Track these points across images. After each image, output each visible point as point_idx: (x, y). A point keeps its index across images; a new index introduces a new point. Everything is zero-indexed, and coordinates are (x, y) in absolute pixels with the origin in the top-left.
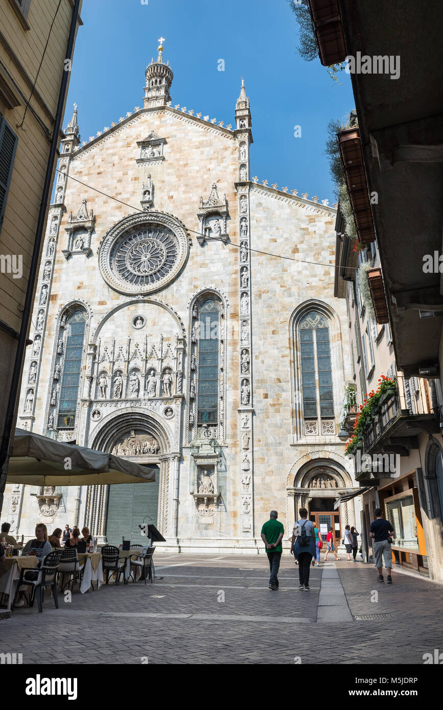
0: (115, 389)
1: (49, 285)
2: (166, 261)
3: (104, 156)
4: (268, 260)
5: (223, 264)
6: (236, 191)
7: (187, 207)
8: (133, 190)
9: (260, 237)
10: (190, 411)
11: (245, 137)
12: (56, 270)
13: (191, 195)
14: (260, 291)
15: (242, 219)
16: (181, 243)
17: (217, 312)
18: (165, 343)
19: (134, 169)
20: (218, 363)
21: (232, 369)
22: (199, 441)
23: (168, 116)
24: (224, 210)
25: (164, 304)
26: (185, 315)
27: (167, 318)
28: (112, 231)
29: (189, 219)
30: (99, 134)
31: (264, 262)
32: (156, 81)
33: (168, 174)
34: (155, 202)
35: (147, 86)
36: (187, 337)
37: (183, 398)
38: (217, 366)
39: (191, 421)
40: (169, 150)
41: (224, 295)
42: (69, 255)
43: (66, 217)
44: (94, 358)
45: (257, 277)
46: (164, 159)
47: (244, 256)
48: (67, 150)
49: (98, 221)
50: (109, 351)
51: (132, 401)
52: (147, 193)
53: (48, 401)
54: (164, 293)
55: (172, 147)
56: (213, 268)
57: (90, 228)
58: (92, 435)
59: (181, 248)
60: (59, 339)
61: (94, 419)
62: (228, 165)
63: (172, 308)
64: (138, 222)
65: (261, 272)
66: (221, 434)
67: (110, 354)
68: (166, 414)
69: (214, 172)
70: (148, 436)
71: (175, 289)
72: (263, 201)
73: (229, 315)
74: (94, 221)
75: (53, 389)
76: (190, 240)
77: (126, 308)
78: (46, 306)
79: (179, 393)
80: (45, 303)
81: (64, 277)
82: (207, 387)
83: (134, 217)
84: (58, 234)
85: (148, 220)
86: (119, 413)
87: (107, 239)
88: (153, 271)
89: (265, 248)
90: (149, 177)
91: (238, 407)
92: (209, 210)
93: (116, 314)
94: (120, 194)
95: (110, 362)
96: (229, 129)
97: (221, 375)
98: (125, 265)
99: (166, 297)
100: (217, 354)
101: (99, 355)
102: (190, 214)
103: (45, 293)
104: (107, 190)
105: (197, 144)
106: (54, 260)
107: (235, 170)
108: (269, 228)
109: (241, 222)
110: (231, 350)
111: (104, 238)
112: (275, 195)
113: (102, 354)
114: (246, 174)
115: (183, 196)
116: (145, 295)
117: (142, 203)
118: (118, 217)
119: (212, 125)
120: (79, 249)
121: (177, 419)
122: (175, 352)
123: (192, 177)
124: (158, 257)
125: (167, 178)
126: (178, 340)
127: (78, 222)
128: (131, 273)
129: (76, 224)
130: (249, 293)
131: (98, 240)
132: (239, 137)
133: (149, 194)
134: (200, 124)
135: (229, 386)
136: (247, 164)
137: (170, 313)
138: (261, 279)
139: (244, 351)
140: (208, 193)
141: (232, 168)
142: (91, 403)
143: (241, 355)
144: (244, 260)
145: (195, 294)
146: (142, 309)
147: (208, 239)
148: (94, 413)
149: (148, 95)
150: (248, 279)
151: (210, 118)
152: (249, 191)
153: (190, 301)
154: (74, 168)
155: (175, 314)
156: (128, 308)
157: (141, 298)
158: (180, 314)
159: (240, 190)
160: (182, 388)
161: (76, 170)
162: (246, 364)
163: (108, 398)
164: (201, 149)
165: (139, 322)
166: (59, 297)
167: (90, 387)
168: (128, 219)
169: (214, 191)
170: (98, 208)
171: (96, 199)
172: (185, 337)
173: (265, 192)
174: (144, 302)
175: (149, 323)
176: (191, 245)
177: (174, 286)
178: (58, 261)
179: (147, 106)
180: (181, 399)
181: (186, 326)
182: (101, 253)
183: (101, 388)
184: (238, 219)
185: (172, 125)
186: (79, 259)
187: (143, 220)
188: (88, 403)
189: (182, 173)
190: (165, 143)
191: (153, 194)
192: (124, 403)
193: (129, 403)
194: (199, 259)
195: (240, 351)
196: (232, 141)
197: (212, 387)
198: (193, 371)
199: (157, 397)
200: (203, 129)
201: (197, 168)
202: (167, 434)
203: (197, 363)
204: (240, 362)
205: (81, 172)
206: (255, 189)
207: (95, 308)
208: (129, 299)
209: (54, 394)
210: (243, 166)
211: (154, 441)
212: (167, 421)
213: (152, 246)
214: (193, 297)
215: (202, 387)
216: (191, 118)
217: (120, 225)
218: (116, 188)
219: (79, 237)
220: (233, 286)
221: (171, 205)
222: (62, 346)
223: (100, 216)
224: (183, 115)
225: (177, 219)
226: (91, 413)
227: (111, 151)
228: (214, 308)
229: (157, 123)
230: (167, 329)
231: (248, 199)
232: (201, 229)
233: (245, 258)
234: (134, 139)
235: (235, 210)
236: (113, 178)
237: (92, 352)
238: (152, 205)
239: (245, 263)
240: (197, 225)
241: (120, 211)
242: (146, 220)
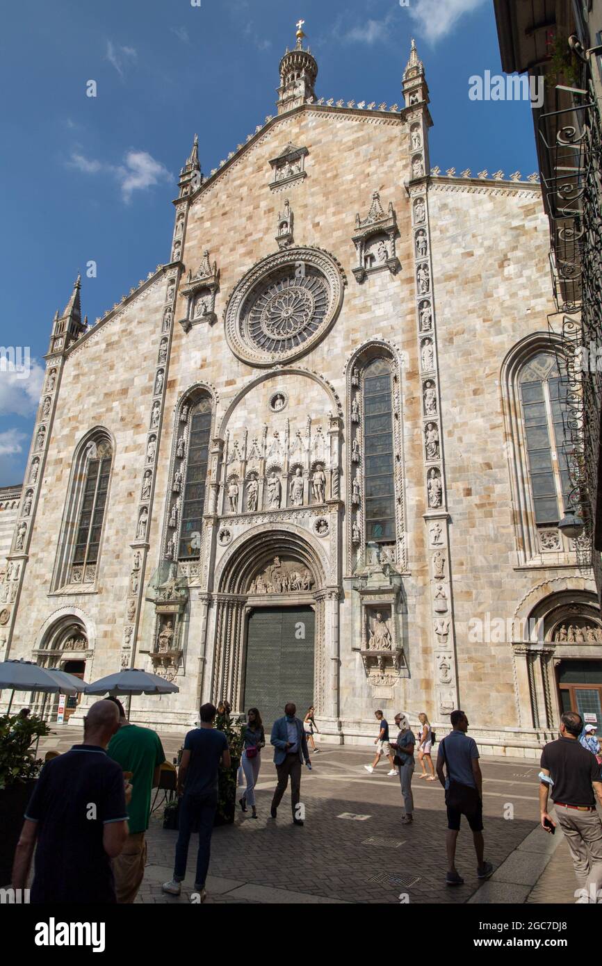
0: (248, 499)
1: (165, 369)
2: (315, 313)
3: (230, 191)
4: (461, 285)
5: (393, 304)
6: (407, 195)
7: (339, 233)
8: (267, 226)
9: (446, 254)
10: (352, 524)
11: (418, 116)
12: (174, 348)
13: (344, 215)
14: (450, 333)
15: (417, 234)
16: (331, 284)
17: (388, 375)
18: (314, 427)
19: (268, 199)
20: (392, 450)
21: (412, 455)
22: (367, 568)
23: (311, 118)
24: (391, 224)
25: (311, 372)
26: (341, 384)
27: (316, 391)
28: (241, 285)
29: (342, 249)
30: (223, 163)
31: (455, 289)
32: (293, 76)
33: (313, 195)
34: (295, 235)
35: (282, 85)
36: (345, 414)
37: (341, 505)
38: (391, 455)
39: (355, 537)
40: (313, 162)
41: (397, 347)
42: (188, 328)
43: (185, 279)
44: (221, 458)
45: (446, 313)
46: (305, 176)
47: (423, 286)
48: (186, 193)
49: (224, 275)
50: (240, 447)
51: (271, 513)
52: (284, 225)
53: (164, 523)
54: (310, 356)
55: (316, 156)
56: (379, 312)
57: (212, 285)
58: (220, 565)
59: (332, 290)
60: (178, 438)
61: (221, 543)
62: (395, 162)
63: (321, 377)
64: (274, 266)
65: (450, 306)
66: (401, 556)
67: (241, 451)
68: (318, 530)
69: (375, 177)
70: (298, 565)
71: (326, 349)
72: (449, 200)
73: (404, 375)
74: (218, 277)
75: (172, 506)
76: (344, 277)
77: (261, 385)
78: (161, 396)
79: (335, 497)
80: (160, 393)
81: (183, 356)
82: (378, 487)
83: (268, 260)
84: (175, 302)
85: (287, 261)
86: (255, 532)
87: (234, 296)
88: (297, 330)
89: (456, 268)
90: (287, 204)
91: (424, 512)
92: (368, 229)
93: (248, 396)
94: (251, 234)
95: (242, 461)
96: (394, 111)
97: (397, 466)
98: (260, 328)
99: (313, 362)
100: (391, 436)
101: (227, 453)
102: (344, 242)
103: (160, 379)
104: (235, 233)
105: (351, 144)
106: (171, 336)
107: (405, 167)
108: (460, 239)
109: (416, 238)
110: (410, 427)
111: (231, 296)
112: (468, 187)
113: (231, 452)
114: (422, 168)
115: (333, 219)
116: (285, 363)
117: (278, 239)
118: (249, 264)
119: (369, 113)
120: (201, 316)
121: (334, 536)
122: (328, 439)
123: (345, 190)
124: (304, 310)
125: (310, 200)
126: (332, 419)
127: (198, 282)
128: (269, 338)
129: (196, 284)
130: (433, 338)
131: (223, 299)
132: (409, 118)
133: (287, 226)
134: (353, 116)
135: (409, 482)
136: (423, 153)
137: (320, 383)
138: (452, 315)
139: (430, 425)
140: (367, 208)
141: (400, 164)
142: (217, 521)
143: (426, 432)
144: (424, 291)
145: (354, 351)
146: (282, 384)
147: (368, 272)
148: (222, 535)
149: (283, 97)
150: (430, 318)
151: (367, 104)
152: (427, 191)
153: (347, 363)
154: (193, 215)
155: (326, 385)
156: (264, 385)
157: (279, 368)
158: (334, 383)
159: (412, 192)
160: (339, 489)
161: (196, 217)
162: (433, 446)
163: (240, 512)
164: (356, 150)
165: (278, 402)
166: (178, 383)
167: (217, 499)
168: (260, 265)
169: (376, 202)
170: (223, 259)
171: (221, 248)
172: (341, 415)
173: (452, 186)
174: (284, 373)
175: (291, 402)
176: (346, 284)
177: (324, 346)
178: (176, 336)
179: (282, 111)
180: (337, 507)
181: (342, 400)
182: (227, 316)
183: (231, 498)
184: (413, 233)
185: (315, 128)
186: (202, 328)
187: (281, 263)
188: (212, 521)
189: (331, 189)
190: (307, 154)
191: (292, 226)
192: (261, 517)
193: (267, 517)
194: (357, 302)
195: (423, 426)
196: (400, 127)
197: (386, 485)
198: (355, 464)
199: (306, 505)
200: (358, 122)
201: (350, 177)
202: (321, 558)
203: (362, 451)
204: (423, 443)
205: (202, 218)
206: (436, 185)
207: (222, 390)
208: (264, 372)
209: (174, 512)
210: (417, 157)
211: (306, 572)
212: (320, 540)
213: (294, 297)
214: (350, 357)
215: (371, 487)
216: (341, 112)
217: (250, 275)
218: (245, 228)
219: (200, 301)
220: (408, 331)
221: (317, 235)
222: (183, 447)
223: (225, 269)
224: (330, 109)
225: (325, 251)
226: (218, 535)
227: (238, 182)
228: (384, 370)
229: (296, 130)
230: (315, 406)
231: (426, 203)
232: (359, 259)
233: (425, 288)
234: (267, 159)
235: (407, 222)
236: (241, 217)
237: (217, 449)
238: (291, 241)
239: (426, 296)
240: (353, 254)
241: (250, 258)
242: (284, 262)
